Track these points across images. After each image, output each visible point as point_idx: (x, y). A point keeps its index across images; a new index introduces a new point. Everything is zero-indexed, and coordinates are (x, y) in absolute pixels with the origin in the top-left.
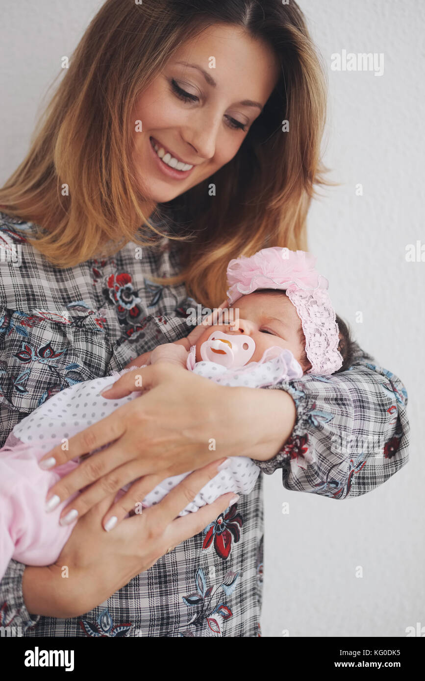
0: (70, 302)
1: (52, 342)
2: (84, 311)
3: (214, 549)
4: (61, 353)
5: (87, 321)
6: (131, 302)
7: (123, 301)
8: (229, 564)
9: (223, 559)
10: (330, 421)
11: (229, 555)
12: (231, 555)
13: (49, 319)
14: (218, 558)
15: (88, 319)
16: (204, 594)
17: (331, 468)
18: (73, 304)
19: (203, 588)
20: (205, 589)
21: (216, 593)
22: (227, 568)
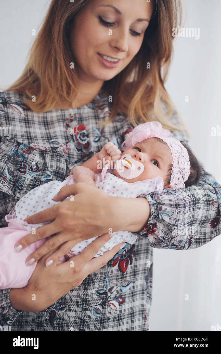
0: (51, 139)
1: (38, 162)
2: (57, 144)
3: (118, 267)
4: (42, 169)
5: (58, 150)
6: (85, 140)
7: (81, 139)
8: (125, 276)
9: (122, 273)
10: (171, 216)
11: (126, 272)
12: (127, 271)
13: (38, 149)
14: (120, 272)
15: (59, 149)
16: (108, 290)
17: (172, 239)
18: (53, 140)
19: (107, 287)
20: (109, 287)
21: (116, 290)
22: (123, 278)
